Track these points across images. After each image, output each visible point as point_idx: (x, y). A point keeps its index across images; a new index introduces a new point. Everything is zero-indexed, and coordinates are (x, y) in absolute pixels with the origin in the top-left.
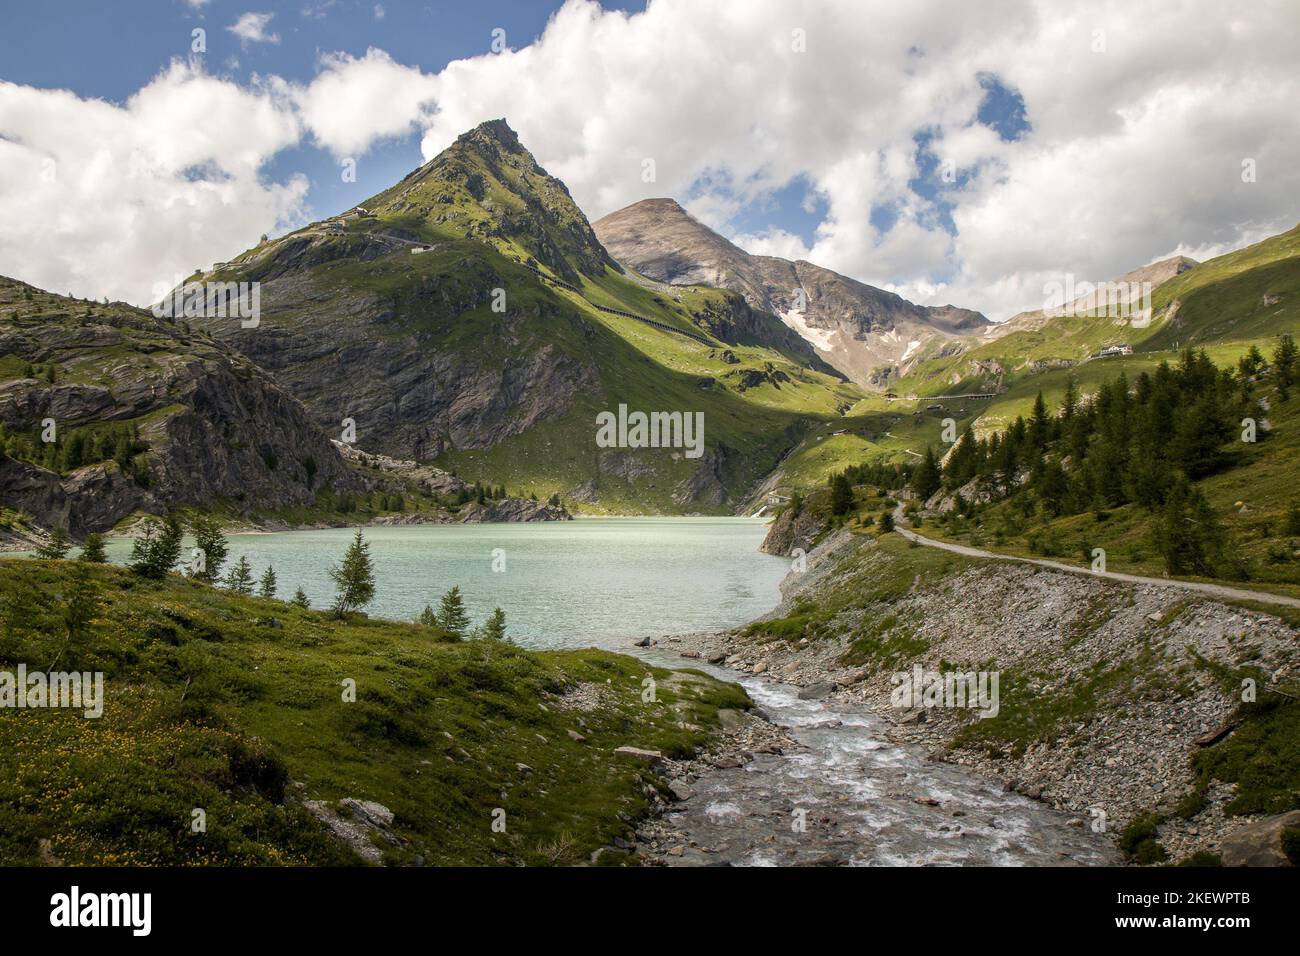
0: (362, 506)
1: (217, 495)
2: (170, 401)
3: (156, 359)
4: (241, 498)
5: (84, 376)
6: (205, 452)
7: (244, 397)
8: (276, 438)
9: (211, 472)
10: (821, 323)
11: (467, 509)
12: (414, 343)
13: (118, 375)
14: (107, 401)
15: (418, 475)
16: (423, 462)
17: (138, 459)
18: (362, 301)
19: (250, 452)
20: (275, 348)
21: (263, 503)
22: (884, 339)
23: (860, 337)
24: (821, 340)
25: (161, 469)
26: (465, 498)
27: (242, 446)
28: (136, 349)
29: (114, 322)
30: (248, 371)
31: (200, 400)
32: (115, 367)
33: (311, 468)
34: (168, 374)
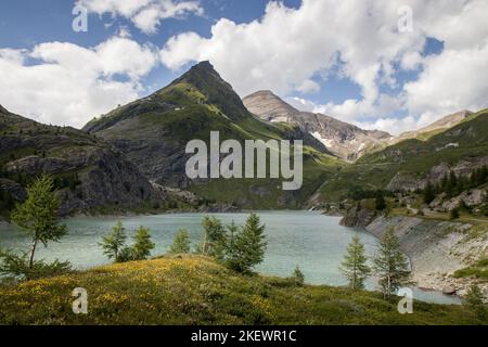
0: (162, 207)
1: (108, 202)
2: (90, 164)
3: (84, 148)
4: (117, 203)
5: (57, 155)
6: (103, 185)
7: (117, 164)
8: (129, 179)
9: (105, 193)
10: (327, 137)
11: (201, 207)
12: (177, 143)
13: (70, 154)
14: (65, 164)
15: (181, 194)
16: (183, 189)
17: (78, 187)
18: (157, 128)
19: (120, 185)
20: (125, 145)
21: (125, 204)
22: (351, 143)
23: (342, 142)
24: (328, 143)
25: (87, 191)
26: (200, 203)
27: (117, 182)
28: (76, 144)
29: (67, 134)
30: (119, 153)
31: (101, 164)
32: (68, 151)
33: (142, 191)
34: (89, 154)
